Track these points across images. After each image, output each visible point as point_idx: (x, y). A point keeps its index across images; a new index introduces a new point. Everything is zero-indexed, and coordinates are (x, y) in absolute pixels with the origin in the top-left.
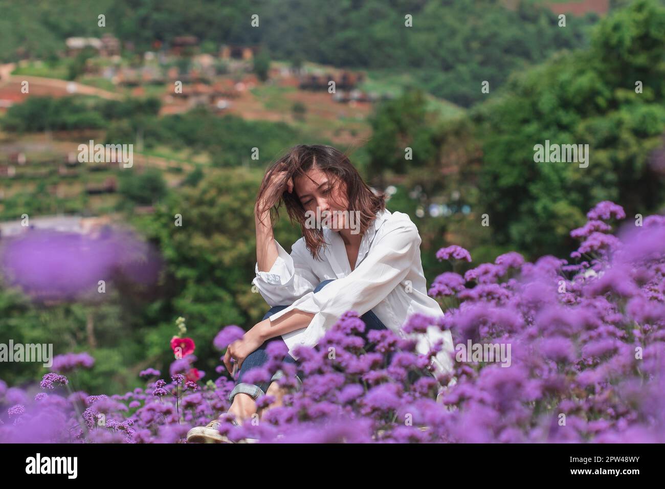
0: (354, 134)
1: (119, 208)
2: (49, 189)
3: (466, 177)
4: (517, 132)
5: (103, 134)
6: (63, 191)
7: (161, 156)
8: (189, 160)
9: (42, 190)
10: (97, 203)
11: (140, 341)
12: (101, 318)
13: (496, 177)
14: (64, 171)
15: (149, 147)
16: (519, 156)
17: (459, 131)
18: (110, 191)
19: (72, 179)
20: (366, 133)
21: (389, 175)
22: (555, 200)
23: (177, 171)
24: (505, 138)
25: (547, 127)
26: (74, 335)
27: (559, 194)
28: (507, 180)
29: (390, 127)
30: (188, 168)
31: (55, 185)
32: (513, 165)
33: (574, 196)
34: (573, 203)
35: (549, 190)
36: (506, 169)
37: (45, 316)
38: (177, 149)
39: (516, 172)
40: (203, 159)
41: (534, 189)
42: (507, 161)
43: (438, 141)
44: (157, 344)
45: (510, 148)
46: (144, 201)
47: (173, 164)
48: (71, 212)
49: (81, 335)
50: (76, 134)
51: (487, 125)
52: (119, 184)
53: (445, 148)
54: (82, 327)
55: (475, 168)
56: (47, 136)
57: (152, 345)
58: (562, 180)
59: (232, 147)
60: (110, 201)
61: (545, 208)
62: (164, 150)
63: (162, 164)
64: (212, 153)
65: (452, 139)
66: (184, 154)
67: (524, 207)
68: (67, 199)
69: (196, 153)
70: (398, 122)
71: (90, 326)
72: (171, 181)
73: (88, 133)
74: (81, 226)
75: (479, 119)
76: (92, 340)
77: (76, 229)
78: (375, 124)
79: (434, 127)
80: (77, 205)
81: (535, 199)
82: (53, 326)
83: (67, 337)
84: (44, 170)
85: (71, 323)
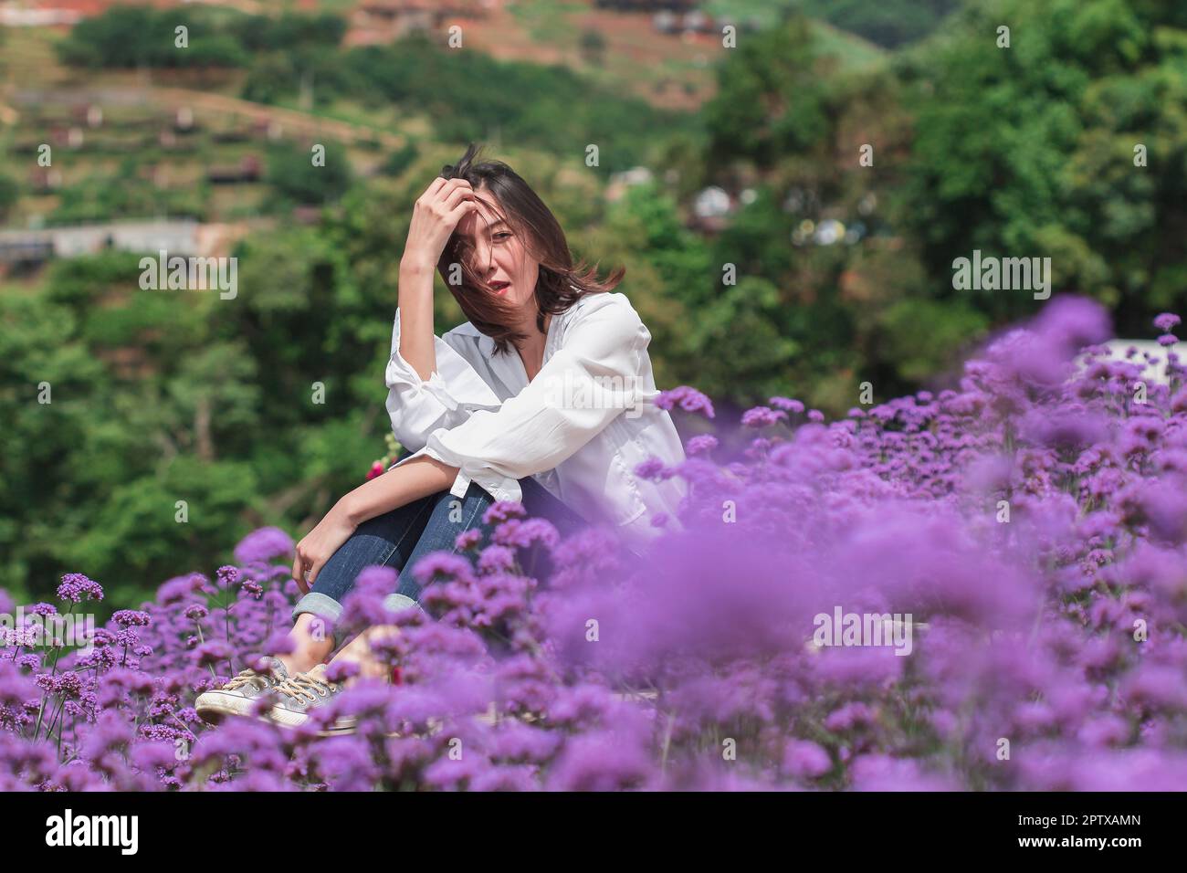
0: (689, 90)
1: (265, 210)
2: (142, 171)
3: (880, 176)
4: (974, 100)
5: (240, 78)
6: (166, 176)
7: (344, 119)
8: (393, 128)
9: (129, 173)
10: (226, 199)
11: (291, 450)
12: (223, 406)
13: (933, 181)
14: (169, 140)
15: (322, 102)
16: (976, 143)
17: (873, 93)
18: (251, 178)
19: (182, 155)
20: (708, 90)
21: (746, 170)
22: (1040, 222)
23: (372, 146)
24: (953, 110)
25: (1028, 92)
26: (173, 435)
27: (1046, 211)
28: (954, 186)
29: (748, 82)
30: (394, 143)
31: (153, 163)
32: (967, 159)
33: (1074, 215)
34: (1072, 229)
35: (1028, 204)
36: (953, 166)
37: (124, 401)
38: (372, 107)
39: (970, 172)
40: (419, 127)
41: (1004, 202)
42: (954, 151)
43: (832, 111)
44: (320, 457)
45: (961, 129)
46: (310, 198)
47: (365, 133)
48: (179, 215)
49: (186, 437)
50: (192, 75)
51: (924, 86)
52: (267, 166)
53: (846, 124)
54: (188, 424)
55: (899, 159)
56: (142, 76)
57: (312, 457)
58: (1054, 188)
59: (470, 108)
60: (250, 197)
61: (1022, 237)
62: (349, 109)
63: (345, 133)
64: (436, 118)
65: (860, 108)
66: (385, 117)
67: (982, 233)
68: (173, 190)
69: (407, 115)
70: (762, 74)
71: (202, 421)
72: (361, 164)
73: (214, 74)
74: (197, 240)
75: (908, 74)
76: (205, 446)
77: (187, 246)
78: (724, 77)
79: (828, 87)
80: (192, 202)
81: (1003, 219)
82: (137, 418)
83: (160, 439)
84: (133, 138)
85: (168, 415)
